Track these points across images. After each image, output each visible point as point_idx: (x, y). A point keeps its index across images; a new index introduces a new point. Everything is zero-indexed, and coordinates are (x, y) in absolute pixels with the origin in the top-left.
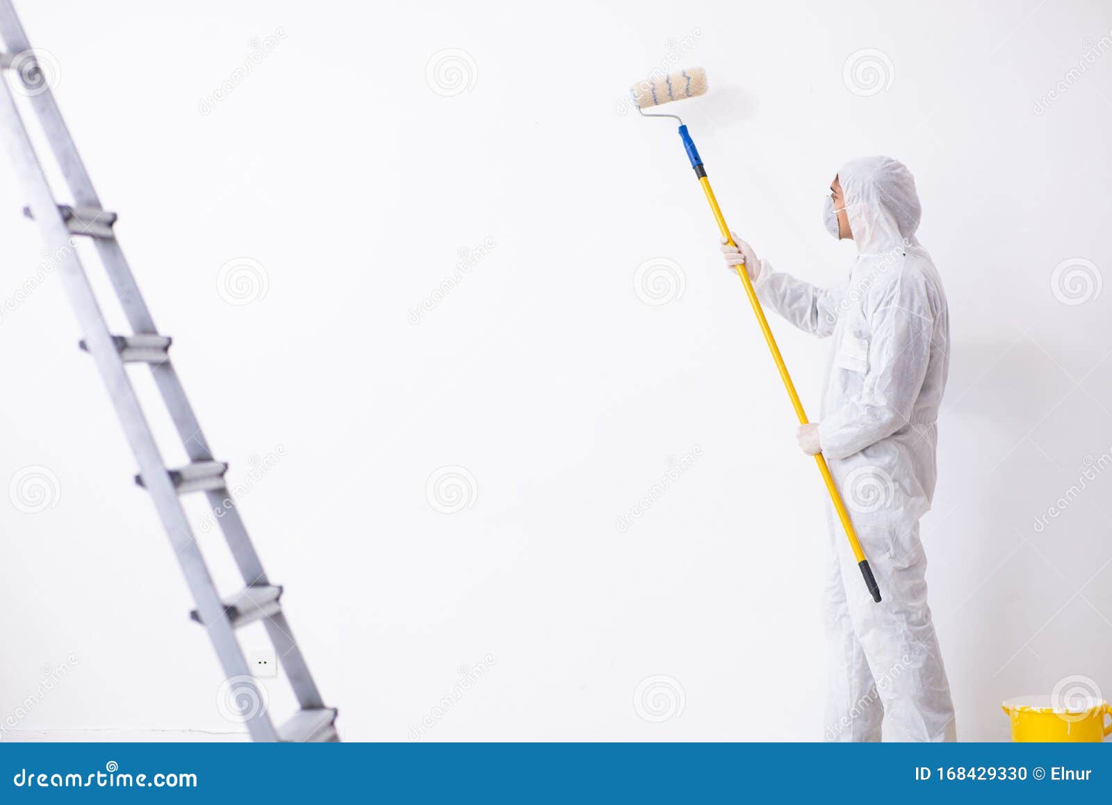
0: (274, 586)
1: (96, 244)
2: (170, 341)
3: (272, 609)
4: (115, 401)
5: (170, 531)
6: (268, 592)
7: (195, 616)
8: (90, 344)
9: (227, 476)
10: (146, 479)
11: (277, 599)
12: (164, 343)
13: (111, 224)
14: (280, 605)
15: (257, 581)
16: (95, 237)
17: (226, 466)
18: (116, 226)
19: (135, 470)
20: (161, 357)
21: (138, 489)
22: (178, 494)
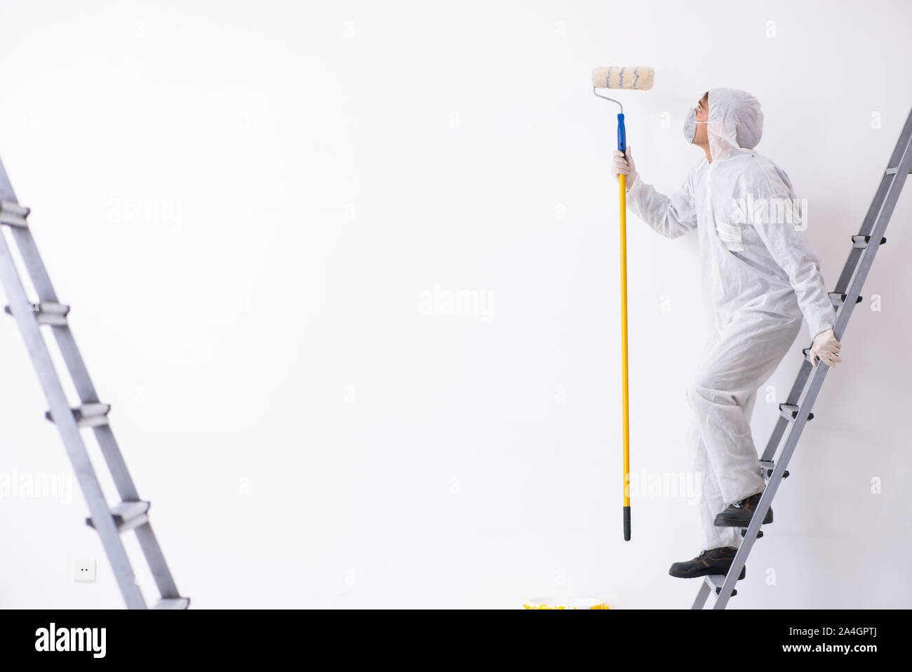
0: (144, 502)
1: (13, 232)
2: (68, 309)
3: (142, 520)
4: (32, 354)
5: (72, 456)
6: (139, 507)
7: (89, 522)
8: (13, 309)
9: (110, 415)
10: (54, 415)
11: (146, 512)
12: (64, 310)
13: (25, 217)
14: (148, 516)
15: (131, 497)
16: (13, 226)
17: (109, 407)
18: (29, 218)
19: (46, 408)
20: (60, 321)
21: (48, 423)
22: (78, 427)
